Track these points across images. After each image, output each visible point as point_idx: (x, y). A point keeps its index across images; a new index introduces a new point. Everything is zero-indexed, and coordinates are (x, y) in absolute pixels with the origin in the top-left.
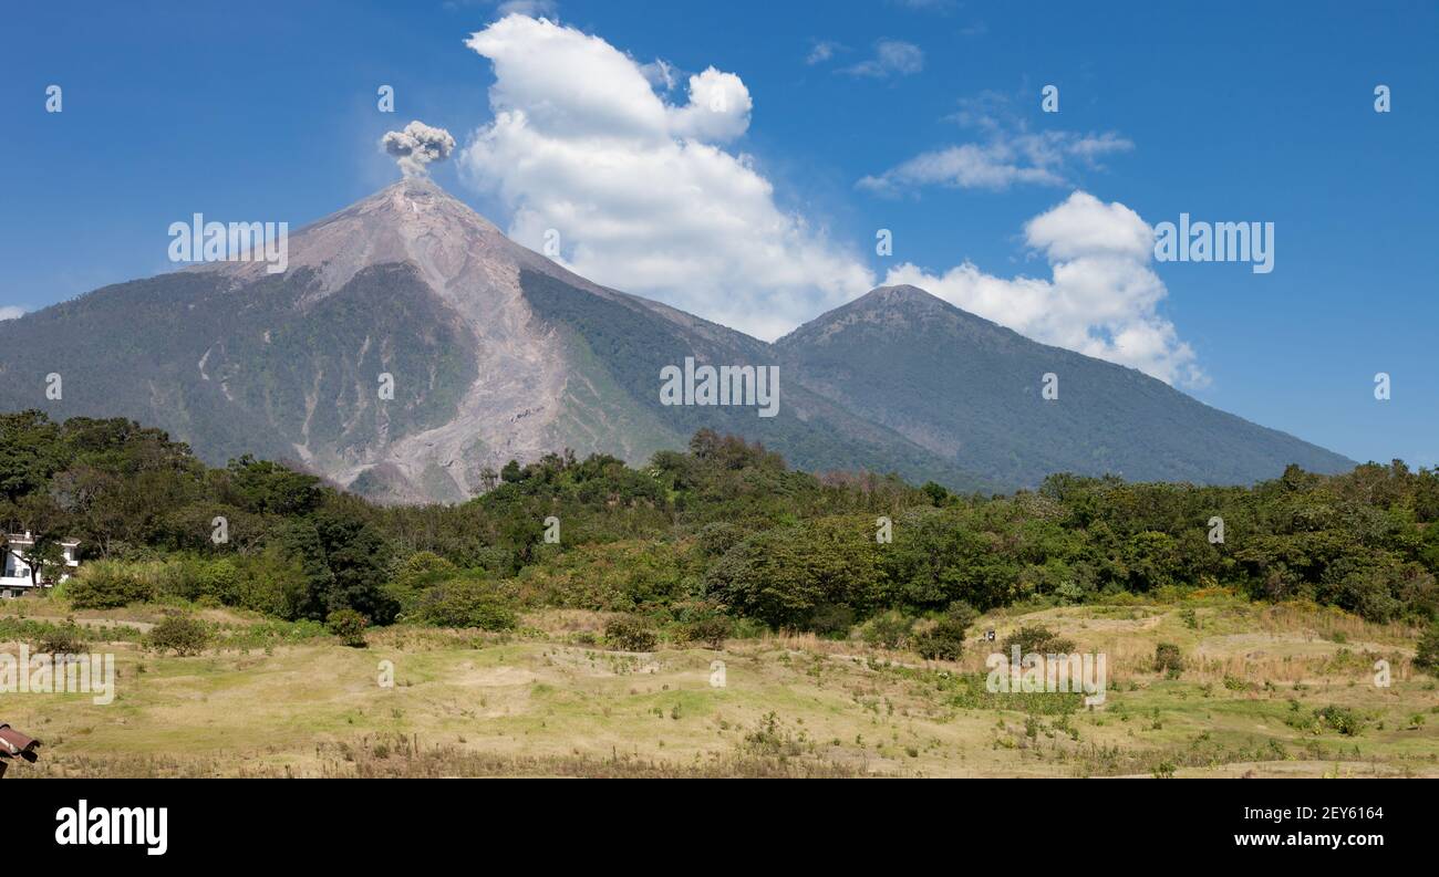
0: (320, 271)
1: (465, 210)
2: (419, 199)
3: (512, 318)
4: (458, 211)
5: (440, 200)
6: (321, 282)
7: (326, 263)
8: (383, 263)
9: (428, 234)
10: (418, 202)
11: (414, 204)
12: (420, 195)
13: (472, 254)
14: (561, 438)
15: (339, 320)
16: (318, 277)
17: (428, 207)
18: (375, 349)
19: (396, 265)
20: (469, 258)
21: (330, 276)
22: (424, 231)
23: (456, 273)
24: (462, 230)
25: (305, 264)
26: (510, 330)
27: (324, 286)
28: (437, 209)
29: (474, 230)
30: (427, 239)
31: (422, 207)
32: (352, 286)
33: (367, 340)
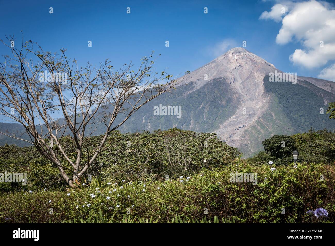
0: (196, 83)
1: (254, 56)
2: (238, 54)
3: (259, 93)
4: (251, 57)
5: (245, 53)
6: (194, 87)
7: (198, 80)
8: (217, 78)
9: (239, 66)
10: (237, 55)
11: (236, 56)
12: (238, 53)
13: (253, 71)
14: (248, 134)
15: (195, 99)
16: (195, 85)
17: (240, 57)
18: (203, 108)
19: (221, 78)
20: (251, 73)
21: (198, 84)
22: (238, 65)
23: (245, 79)
24: (251, 63)
25: (192, 81)
26: (257, 97)
27: (195, 87)
28: (244, 57)
29: (256, 63)
30: (239, 67)
31: (238, 57)
32: (203, 87)
33: (202, 105)
